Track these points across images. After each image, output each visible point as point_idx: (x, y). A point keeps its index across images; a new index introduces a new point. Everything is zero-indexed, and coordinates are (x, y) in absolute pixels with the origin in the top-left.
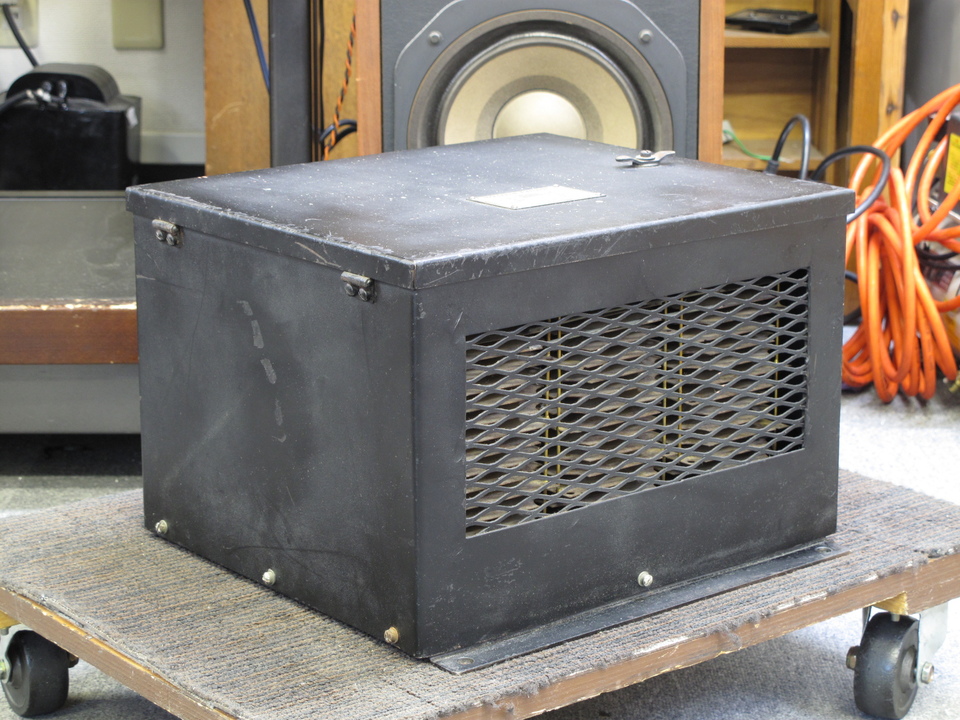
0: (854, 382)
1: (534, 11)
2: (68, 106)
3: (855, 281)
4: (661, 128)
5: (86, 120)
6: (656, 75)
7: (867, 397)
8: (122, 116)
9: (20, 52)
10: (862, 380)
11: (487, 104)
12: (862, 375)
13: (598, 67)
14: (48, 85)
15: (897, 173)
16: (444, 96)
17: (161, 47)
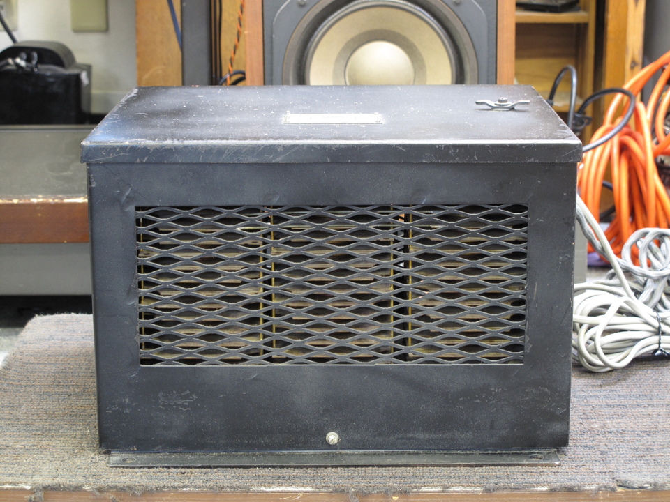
2: (38, 70)
3: (611, 189)
4: (469, 67)
5: (51, 80)
6: (466, 28)
8: (78, 77)
11: (341, 51)
13: (423, 23)
14: (24, 56)
15: (641, 106)
16: (309, 45)
17: (106, 30)
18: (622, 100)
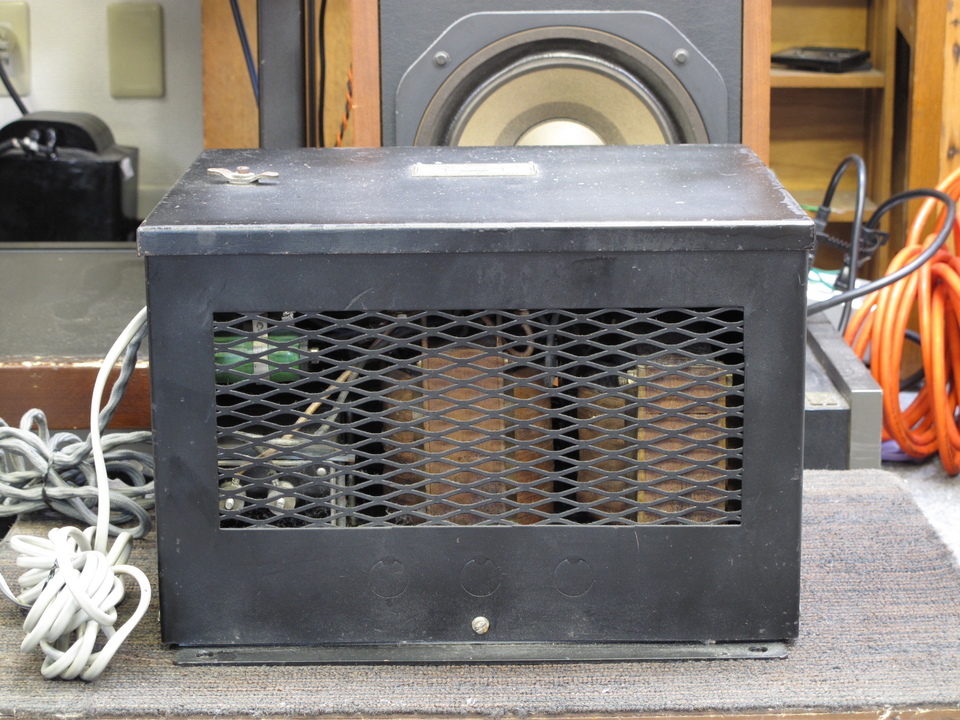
0: (916, 453)
1: (553, 28)
2: (57, 156)
3: (918, 341)
5: (77, 171)
6: (693, 100)
7: (930, 469)
8: (116, 166)
9: (10, 101)
10: (925, 450)
11: (501, 135)
12: (925, 444)
13: (627, 92)
14: (36, 134)
17: (162, 95)
18: (935, 208)
